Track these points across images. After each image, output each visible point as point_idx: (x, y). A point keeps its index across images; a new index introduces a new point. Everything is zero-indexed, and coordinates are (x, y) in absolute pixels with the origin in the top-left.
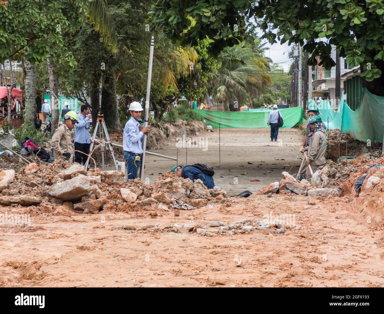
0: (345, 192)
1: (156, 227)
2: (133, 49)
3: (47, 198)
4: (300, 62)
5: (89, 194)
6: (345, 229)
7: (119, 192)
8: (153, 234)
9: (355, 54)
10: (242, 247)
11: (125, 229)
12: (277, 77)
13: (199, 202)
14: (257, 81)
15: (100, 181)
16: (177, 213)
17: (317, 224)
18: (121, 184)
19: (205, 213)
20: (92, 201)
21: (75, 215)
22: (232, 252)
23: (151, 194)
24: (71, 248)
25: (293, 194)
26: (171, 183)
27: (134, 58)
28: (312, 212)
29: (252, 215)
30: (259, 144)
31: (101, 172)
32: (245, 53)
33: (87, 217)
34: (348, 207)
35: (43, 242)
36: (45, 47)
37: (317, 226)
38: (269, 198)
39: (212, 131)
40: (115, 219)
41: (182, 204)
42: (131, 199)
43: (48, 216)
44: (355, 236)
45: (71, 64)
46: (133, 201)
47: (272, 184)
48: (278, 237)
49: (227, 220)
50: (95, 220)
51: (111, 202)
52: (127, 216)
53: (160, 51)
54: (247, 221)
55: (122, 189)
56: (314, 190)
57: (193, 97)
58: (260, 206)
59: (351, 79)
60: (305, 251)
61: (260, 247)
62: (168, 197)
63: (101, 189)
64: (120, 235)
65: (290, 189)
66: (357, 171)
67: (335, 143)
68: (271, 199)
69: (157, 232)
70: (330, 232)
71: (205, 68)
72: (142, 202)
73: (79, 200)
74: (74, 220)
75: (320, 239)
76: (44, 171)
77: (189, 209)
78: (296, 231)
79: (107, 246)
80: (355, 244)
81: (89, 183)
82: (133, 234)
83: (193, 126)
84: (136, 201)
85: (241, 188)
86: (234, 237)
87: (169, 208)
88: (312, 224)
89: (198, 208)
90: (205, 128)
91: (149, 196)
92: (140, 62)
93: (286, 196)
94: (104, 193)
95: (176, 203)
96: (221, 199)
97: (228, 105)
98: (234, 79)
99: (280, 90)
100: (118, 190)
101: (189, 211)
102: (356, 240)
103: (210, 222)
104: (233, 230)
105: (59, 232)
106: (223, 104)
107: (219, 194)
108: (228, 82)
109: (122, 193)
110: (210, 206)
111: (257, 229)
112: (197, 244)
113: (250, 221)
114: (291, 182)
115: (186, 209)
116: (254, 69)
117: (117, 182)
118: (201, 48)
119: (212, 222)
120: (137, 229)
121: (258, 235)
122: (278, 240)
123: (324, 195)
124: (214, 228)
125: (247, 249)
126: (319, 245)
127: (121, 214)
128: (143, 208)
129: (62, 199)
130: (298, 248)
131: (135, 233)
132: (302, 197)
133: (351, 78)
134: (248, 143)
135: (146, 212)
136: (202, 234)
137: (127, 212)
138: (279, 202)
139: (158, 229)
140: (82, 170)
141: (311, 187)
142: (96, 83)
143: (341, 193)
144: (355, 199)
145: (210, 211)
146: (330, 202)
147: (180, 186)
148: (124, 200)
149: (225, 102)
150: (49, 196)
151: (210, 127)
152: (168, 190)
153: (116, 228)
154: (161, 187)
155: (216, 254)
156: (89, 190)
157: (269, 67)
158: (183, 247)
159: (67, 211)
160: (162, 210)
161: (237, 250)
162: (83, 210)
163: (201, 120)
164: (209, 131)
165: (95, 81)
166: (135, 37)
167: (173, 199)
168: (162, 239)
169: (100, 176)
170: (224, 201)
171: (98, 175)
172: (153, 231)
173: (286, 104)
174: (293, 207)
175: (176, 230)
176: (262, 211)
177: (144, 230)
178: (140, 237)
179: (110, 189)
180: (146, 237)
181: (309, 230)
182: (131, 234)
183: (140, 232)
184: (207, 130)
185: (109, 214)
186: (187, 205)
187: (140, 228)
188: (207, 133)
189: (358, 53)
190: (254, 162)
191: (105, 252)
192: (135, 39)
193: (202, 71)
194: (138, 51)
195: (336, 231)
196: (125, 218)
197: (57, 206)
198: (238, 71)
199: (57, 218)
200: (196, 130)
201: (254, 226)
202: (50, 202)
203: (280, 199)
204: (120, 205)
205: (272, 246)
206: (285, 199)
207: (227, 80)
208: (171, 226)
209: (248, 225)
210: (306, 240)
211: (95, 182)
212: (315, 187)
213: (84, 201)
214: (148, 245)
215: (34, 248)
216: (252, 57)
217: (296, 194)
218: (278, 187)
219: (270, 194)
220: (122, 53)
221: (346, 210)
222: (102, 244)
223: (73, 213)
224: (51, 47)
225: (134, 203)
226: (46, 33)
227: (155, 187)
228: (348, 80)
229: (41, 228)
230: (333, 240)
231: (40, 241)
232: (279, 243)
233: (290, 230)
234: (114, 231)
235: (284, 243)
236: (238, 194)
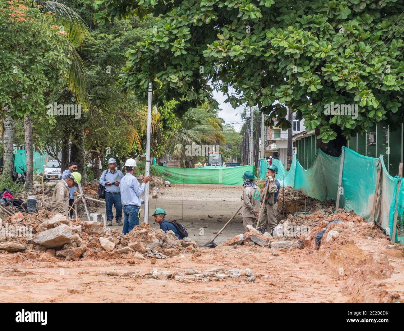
0: (305, 245)
1: (136, 274)
2: (102, 108)
3: (31, 245)
4: (252, 123)
5: (71, 242)
6: (311, 279)
7: (98, 241)
8: (135, 280)
9: (312, 118)
10: (219, 293)
11: (108, 275)
12: (229, 136)
13: (172, 252)
14: (211, 140)
15: (81, 231)
16: (153, 262)
17: (283, 273)
18: (99, 233)
19: (179, 261)
20: (73, 249)
21: (58, 262)
22: (210, 297)
23: (127, 243)
24: (61, 291)
25: (256, 246)
26: (146, 233)
27: (103, 116)
28: (277, 263)
29: (222, 264)
30: (216, 199)
31: (82, 222)
32: (201, 113)
33: (70, 263)
34: (310, 258)
35: (34, 285)
36: (27, 105)
37: (283, 275)
38: (235, 249)
39: (170, 186)
40: (97, 265)
41: (156, 253)
42: (109, 247)
43: (33, 262)
44: (320, 285)
45: (50, 122)
46: (111, 249)
47: (237, 236)
48: (249, 285)
49: (200, 269)
50: (78, 266)
51: (91, 250)
52: (107, 263)
53: (127, 110)
54: (220, 270)
55: (101, 238)
56: (277, 243)
57: (154, 154)
58: (228, 256)
59: (300, 141)
60: (276, 298)
61: (235, 293)
62: (143, 247)
63: (81, 237)
64: (104, 280)
65: (254, 241)
66: (316, 226)
67: (289, 199)
68: (237, 250)
69: (138, 278)
70: (296, 281)
71: (165, 127)
72: (120, 251)
73: (61, 248)
74: (59, 266)
75: (288, 287)
76: (29, 220)
77: (163, 257)
78: (266, 280)
79: (94, 290)
80: (321, 292)
81: (71, 233)
82: (116, 279)
83: (153, 181)
84: (114, 249)
85: (205, 240)
86: (210, 284)
87: (144, 256)
88: (279, 273)
89: (171, 257)
90: (163, 183)
91: (126, 245)
92: (108, 120)
93: (250, 248)
94: (84, 241)
95: (150, 252)
96: (191, 249)
97: (184, 161)
98: (190, 138)
99: (232, 148)
100: (98, 239)
101: (163, 260)
102: (322, 289)
103: (185, 270)
104: (208, 277)
105: (48, 277)
106: (179, 161)
107: (189, 245)
108: (185, 141)
109: (101, 242)
110: (182, 256)
111: (229, 277)
112: (176, 290)
113: (222, 270)
114: (255, 235)
115: (160, 257)
116: (209, 129)
117: (96, 231)
118: (163, 109)
119: (188, 270)
120: (120, 275)
121: (231, 282)
122: (251, 288)
123: (286, 247)
124: (190, 276)
125: (224, 295)
126: (288, 292)
127: (100, 261)
128: (121, 256)
129: (45, 247)
130: (269, 295)
131: (118, 279)
132: (266, 249)
133: (301, 139)
134: (206, 198)
135: (124, 260)
136: (180, 280)
137: (107, 260)
138: (245, 253)
139: (139, 276)
140: (64, 220)
141: (273, 240)
142: (67, 139)
143: (301, 246)
144: (315, 251)
145: (182, 260)
146: (292, 254)
147: (154, 236)
148: (103, 249)
149: (181, 159)
150: (34, 243)
151: (168, 182)
152: (143, 240)
153: (100, 274)
154: (136, 237)
155: (196, 299)
156: (71, 238)
157: (221, 127)
158: (164, 292)
159: (51, 257)
160: (138, 258)
161: (214, 296)
162: (65, 257)
163: (160, 176)
164: (167, 186)
165: (66, 137)
166: (104, 97)
167: (148, 248)
168: (144, 285)
169: (80, 226)
170: (194, 251)
171: (79, 224)
172: (134, 277)
173: (236, 162)
174: (259, 258)
175: (156, 277)
176: (231, 261)
177: (126, 276)
178: (123, 282)
179: (90, 238)
180: (129, 282)
181: (277, 279)
182: (114, 280)
183: (123, 278)
184: (166, 185)
185: (90, 261)
186: (161, 254)
187: (123, 274)
188: (165, 188)
189: (315, 117)
190: (214, 216)
191: (93, 295)
192: (103, 99)
193: (163, 130)
194: (106, 110)
195: (302, 280)
196: (105, 265)
197: (41, 253)
198: (193, 130)
199: (43, 264)
200: (156, 184)
201: (227, 274)
202: (35, 249)
203: (245, 250)
204: (99, 254)
205: (246, 293)
206: (251, 250)
207: (184, 139)
208: (151, 272)
209: (221, 273)
210: (276, 288)
211: (77, 232)
212: (277, 240)
213: (66, 249)
214: (132, 290)
215: (28, 290)
216: (207, 117)
217: (260, 246)
218: (243, 239)
219: (235, 245)
220: (92, 111)
221: (308, 261)
222: (90, 288)
223: (57, 260)
224: (33, 106)
225: (112, 251)
226: (28, 92)
227: (131, 237)
228: (297, 141)
229: (31, 273)
230: (300, 289)
231: (32, 285)
232: (251, 290)
233: (260, 278)
234: (98, 277)
235: (256, 290)
236: (203, 245)
